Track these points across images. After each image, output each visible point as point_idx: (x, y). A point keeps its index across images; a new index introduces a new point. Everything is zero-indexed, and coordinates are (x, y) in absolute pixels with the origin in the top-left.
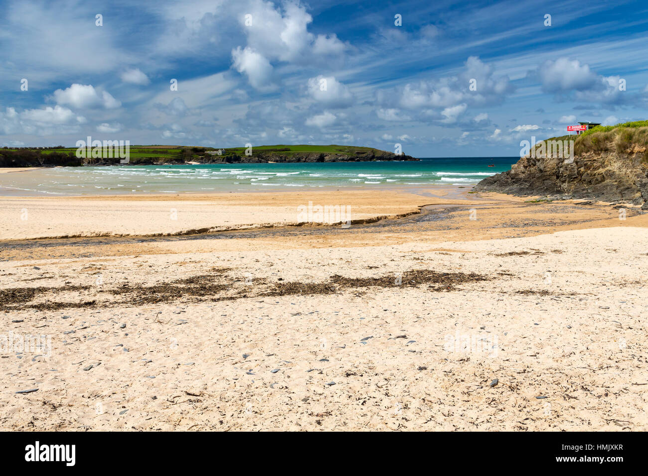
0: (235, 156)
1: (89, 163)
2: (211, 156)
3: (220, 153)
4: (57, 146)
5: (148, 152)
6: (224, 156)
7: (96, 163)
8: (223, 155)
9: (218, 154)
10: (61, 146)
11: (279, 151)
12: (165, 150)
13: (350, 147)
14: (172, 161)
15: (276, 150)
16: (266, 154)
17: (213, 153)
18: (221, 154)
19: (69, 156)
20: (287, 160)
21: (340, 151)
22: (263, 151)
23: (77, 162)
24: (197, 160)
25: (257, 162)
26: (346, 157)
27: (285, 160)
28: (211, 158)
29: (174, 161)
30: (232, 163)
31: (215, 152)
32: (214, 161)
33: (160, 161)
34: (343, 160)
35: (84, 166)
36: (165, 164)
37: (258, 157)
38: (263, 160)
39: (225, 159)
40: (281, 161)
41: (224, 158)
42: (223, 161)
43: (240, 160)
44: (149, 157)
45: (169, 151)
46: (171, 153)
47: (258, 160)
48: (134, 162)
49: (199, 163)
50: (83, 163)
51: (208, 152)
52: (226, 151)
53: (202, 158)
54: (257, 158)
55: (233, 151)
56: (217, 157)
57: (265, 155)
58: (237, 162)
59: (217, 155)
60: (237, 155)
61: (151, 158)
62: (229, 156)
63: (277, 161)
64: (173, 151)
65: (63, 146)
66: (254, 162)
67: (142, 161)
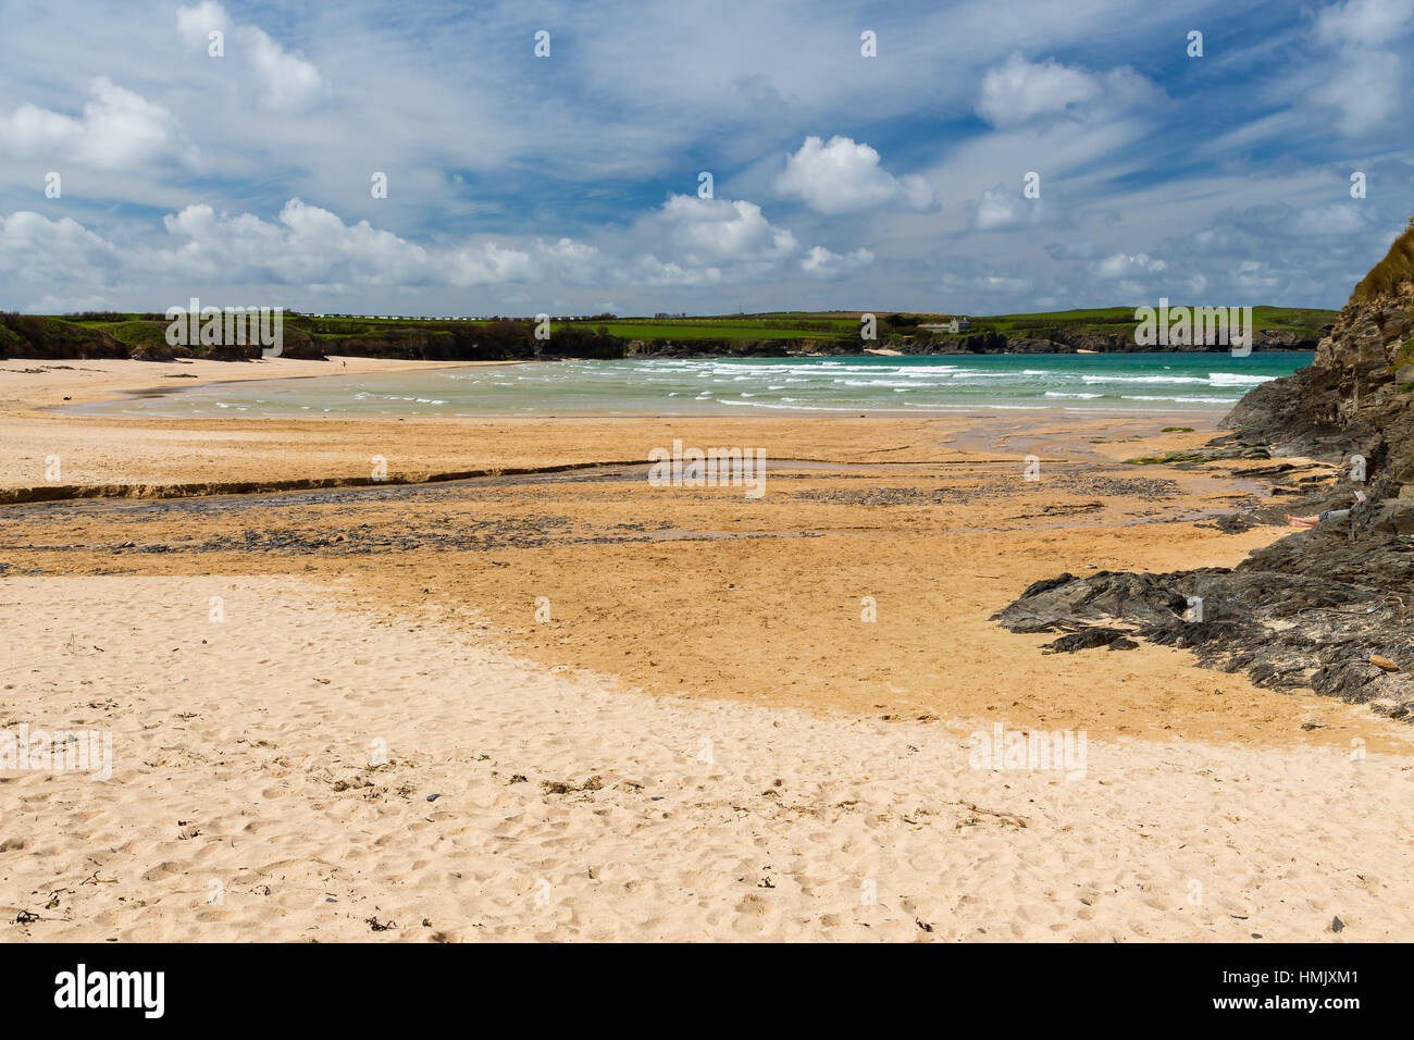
0: (993, 335)
1: (639, 351)
2: (930, 334)
3: (954, 327)
4: (600, 314)
5: (786, 327)
6: (963, 336)
7: (656, 351)
8: (961, 333)
9: (950, 331)
10: (608, 314)
11: (1110, 321)
12: (826, 321)
13: (1309, 312)
14: (833, 347)
15: (1101, 321)
16: (1073, 329)
17: (937, 328)
18: (957, 331)
19: (598, 334)
20: (1127, 345)
21: (1279, 321)
22: (1066, 322)
23: (615, 348)
24: (896, 345)
25: (1048, 351)
26: (1290, 339)
27: (1123, 346)
28: (931, 339)
29: (838, 348)
30: (983, 353)
31: (943, 325)
32: (937, 348)
33: (806, 348)
34: (1281, 346)
35: (627, 357)
36: (816, 354)
37: (1052, 338)
38: (1063, 346)
39: (966, 343)
40: (1112, 349)
41: (963, 340)
42: (959, 348)
43: (1005, 346)
44: (781, 337)
45: (835, 323)
46: (837, 329)
47: (1052, 344)
48: (742, 349)
49: (900, 354)
50: (628, 351)
51: (927, 326)
52: (970, 325)
53: (909, 342)
54: (1047, 341)
55: (988, 324)
56: (946, 338)
57: (1070, 332)
58: (996, 351)
59: (947, 333)
60: (998, 334)
61: (783, 342)
62: (976, 335)
63: (1101, 349)
64: (842, 324)
65: (612, 314)
66: (1038, 350)
67: (761, 346)
